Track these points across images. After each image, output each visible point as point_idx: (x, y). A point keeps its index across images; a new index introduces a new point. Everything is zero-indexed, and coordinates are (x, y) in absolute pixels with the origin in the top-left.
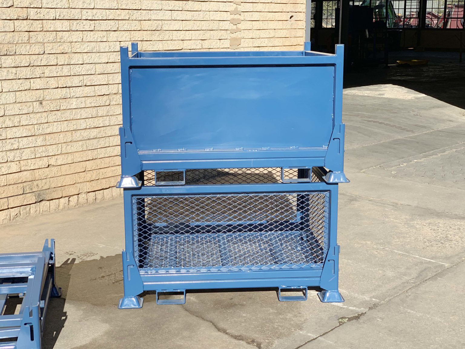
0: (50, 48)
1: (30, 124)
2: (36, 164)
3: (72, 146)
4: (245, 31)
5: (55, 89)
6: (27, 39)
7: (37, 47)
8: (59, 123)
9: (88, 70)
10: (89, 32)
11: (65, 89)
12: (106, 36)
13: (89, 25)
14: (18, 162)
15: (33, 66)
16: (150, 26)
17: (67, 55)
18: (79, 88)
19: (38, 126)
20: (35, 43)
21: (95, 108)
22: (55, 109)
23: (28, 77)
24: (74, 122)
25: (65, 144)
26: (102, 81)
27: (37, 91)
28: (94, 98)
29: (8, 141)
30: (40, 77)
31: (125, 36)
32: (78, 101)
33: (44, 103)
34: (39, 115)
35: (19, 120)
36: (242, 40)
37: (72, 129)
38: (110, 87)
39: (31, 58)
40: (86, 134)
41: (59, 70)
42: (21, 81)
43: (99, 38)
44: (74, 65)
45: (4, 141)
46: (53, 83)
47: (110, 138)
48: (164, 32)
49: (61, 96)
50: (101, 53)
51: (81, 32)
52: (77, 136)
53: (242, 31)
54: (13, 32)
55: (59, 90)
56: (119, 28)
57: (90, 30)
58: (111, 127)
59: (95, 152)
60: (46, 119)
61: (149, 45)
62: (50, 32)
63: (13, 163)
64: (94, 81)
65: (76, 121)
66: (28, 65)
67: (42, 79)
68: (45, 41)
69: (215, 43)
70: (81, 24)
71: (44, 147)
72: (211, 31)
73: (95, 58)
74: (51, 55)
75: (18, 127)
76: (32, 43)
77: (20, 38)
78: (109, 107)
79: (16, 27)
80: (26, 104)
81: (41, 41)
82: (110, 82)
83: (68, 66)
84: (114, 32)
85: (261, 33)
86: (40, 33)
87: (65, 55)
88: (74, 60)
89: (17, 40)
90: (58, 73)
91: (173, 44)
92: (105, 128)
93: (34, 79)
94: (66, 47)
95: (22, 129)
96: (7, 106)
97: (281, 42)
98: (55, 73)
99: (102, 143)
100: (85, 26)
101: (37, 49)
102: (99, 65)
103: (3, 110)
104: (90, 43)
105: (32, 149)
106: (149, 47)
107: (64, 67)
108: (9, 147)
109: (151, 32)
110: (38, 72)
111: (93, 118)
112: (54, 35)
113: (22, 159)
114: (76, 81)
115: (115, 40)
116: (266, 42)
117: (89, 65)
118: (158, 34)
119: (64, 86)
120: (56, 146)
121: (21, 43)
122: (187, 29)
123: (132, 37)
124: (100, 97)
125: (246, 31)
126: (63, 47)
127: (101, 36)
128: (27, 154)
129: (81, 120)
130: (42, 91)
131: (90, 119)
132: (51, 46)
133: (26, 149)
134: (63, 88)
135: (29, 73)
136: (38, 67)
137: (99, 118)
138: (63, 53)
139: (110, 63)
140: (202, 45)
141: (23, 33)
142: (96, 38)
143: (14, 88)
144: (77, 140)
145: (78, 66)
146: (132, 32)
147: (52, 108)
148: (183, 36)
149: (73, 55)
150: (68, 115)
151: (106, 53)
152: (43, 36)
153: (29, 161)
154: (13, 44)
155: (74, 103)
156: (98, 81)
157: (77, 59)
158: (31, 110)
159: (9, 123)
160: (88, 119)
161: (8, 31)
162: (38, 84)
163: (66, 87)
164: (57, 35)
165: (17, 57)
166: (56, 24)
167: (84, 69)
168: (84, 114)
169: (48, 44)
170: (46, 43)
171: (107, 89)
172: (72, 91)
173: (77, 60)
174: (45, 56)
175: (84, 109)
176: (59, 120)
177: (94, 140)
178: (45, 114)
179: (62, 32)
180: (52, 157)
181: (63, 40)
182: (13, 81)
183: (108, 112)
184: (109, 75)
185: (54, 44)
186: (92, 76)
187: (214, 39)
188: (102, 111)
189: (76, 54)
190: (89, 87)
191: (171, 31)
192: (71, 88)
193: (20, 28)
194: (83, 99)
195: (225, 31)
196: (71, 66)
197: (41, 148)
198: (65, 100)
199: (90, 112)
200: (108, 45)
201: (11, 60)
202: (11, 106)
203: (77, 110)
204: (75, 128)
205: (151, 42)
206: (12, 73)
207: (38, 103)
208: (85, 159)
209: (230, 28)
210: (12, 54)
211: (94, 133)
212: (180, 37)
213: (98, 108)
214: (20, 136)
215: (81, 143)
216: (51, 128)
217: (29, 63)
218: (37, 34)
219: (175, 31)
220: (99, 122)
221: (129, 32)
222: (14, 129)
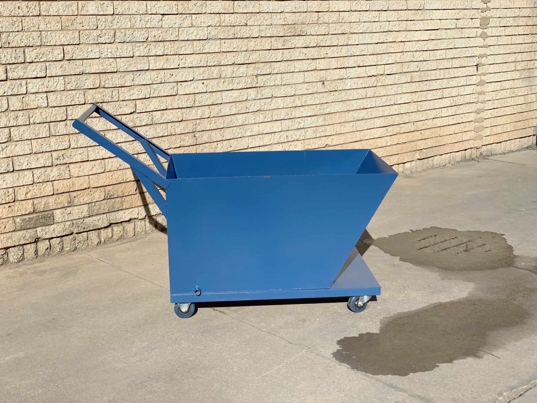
0: (333, 29)
1: (314, 103)
2: (316, 144)
3: (344, 127)
4: (493, 10)
5: (335, 70)
6: (317, 19)
7: (323, 27)
8: (336, 103)
9: (361, 51)
10: (365, 12)
11: (342, 69)
12: (378, 16)
13: (365, 5)
14: (303, 141)
15: (319, 47)
16: (414, 5)
17: (346, 36)
18: (354, 68)
19: (320, 105)
20: (322, 23)
21: (365, 89)
22: (334, 90)
23: (315, 58)
24: (348, 103)
25: (339, 125)
26: (372, 61)
27: (322, 71)
28: (365, 79)
29: (297, 120)
30: (324, 58)
31: (393, 16)
32: (352, 82)
33: (326, 83)
34: (321, 95)
35: (305, 99)
36: (491, 19)
37: (346, 110)
38: (378, 68)
39: (318, 39)
40: (356, 115)
41: (339, 51)
42: (310, 61)
43: (373, 18)
44: (351, 46)
45: (293, 120)
46: (334, 63)
47: (375, 119)
48: (426, 11)
49: (339, 76)
50: (373, 34)
51: (359, 12)
52: (350, 116)
53: (491, 10)
54: (306, 12)
55: (338, 70)
56: (389, 8)
57: (366, 10)
58: (376, 109)
59: (362, 133)
60: (327, 100)
61: (412, 25)
62: (335, 13)
63: (298, 142)
64: (366, 62)
65: (350, 101)
66: (315, 46)
67: (326, 59)
68: (330, 22)
69: (467, 22)
70: (359, 4)
71: (323, 127)
72: (465, 11)
73: (368, 38)
74: (334, 36)
75: (304, 107)
76: (320, 24)
77: (311, 19)
78: (376, 88)
79: (308, 7)
80: (312, 84)
81: (327, 21)
82: (379, 63)
83: (347, 46)
84: (385, 12)
85: (508, 12)
86: (327, 13)
87: (345, 35)
88: (352, 41)
89: (309, 20)
90: (338, 54)
91: (432, 24)
92: (371, 109)
93: (320, 60)
94: (346, 28)
95: (307, 109)
96: (298, 85)
97: (525, 22)
98: (336, 53)
99: (369, 124)
100: (362, 6)
101: (323, 30)
102: (371, 45)
103: (294, 90)
104: (365, 23)
105: (315, 128)
106: (412, 27)
107: (344, 47)
108: (296, 126)
109: (415, 11)
110: (323, 52)
111: (363, 99)
112: (338, 16)
113: (306, 138)
114: (351, 62)
115: (385, 20)
116: (511, 22)
117: (363, 46)
118: (420, 13)
119: (343, 67)
120: (332, 126)
121: (312, 24)
122: (445, 8)
123: (399, 17)
124: (370, 78)
125: (495, 9)
126: (343, 27)
127: (375, 16)
128: (310, 133)
129: (353, 101)
130: (324, 71)
131: (360, 100)
132: (335, 27)
133: (310, 129)
134: (341, 68)
135: (316, 53)
136: (323, 48)
137: (367, 99)
138: (343, 34)
139: (379, 43)
140: (456, 25)
141: (314, 13)
142: (370, 19)
143: (304, 68)
144: (348, 121)
145: (354, 46)
146: (400, 12)
147: (332, 88)
148: (441, 15)
149: (351, 35)
150: (343, 96)
151: (377, 34)
152: (329, 17)
153: (311, 140)
154: (305, 24)
155: (349, 84)
156: (369, 62)
157: (354, 39)
158: (315, 90)
159: (298, 103)
160: (358, 100)
161: (302, 11)
162: (322, 64)
163: (344, 68)
164: (339, 16)
165: (307, 37)
166: (340, 4)
167: (358, 49)
168: (356, 94)
169: (332, 25)
170: (331, 23)
171: (375, 70)
172: (348, 72)
173: (354, 41)
174: (330, 36)
175: (355, 90)
176: (336, 101)
177: (362, 121)
178: (325, 94)
179: (344, 12)
180: (329, 137)
181: (344, 21)
182: (303, 61)
183: (375, 93)
184: (378, 56)
185: (337, 24)
186: (365, 57)
187: (467, 18)
188: (370, 92)
189: (353, 35)
190: (361, 68)
191: (431, 11)
192: (348, 69)
193: (311, 8)
194: (356, 79)
195: (477, 10)
196: (349, 46)
197: (321, 127)
198: (342, 80)
199: (360, 93)
200: (379, 25)
201: (303, 41)
202: (301, 85)
203: (350, 91)
204: (348, 108)
205: (414, 21)
206: (303, 53)
207: (321, 83)
208: (354, 140)
209: (481, 7)
210: (304, 34)
211: (363, 114)
212: (438, 16)
213: (368, 89)
214: (306, 116)
215: (352, 124)
216: (330, 108)
217: (316, 43)
218: (324, 15)
219: (435, 11)
220: (367, 103)
221: (396, 11)
222: (302, 108)
